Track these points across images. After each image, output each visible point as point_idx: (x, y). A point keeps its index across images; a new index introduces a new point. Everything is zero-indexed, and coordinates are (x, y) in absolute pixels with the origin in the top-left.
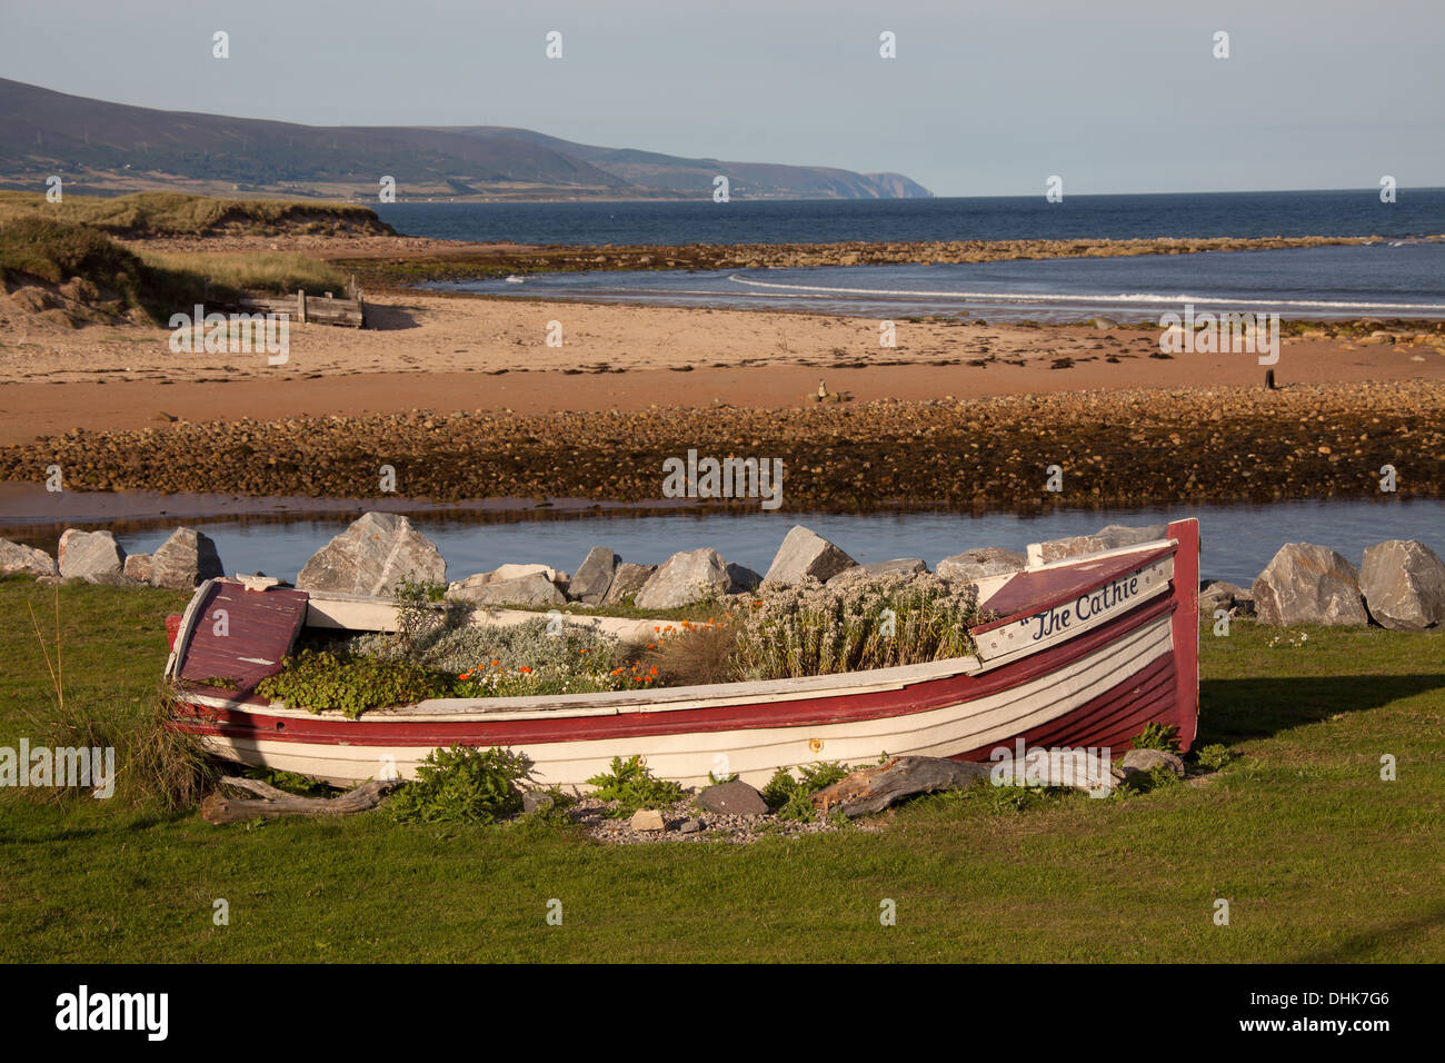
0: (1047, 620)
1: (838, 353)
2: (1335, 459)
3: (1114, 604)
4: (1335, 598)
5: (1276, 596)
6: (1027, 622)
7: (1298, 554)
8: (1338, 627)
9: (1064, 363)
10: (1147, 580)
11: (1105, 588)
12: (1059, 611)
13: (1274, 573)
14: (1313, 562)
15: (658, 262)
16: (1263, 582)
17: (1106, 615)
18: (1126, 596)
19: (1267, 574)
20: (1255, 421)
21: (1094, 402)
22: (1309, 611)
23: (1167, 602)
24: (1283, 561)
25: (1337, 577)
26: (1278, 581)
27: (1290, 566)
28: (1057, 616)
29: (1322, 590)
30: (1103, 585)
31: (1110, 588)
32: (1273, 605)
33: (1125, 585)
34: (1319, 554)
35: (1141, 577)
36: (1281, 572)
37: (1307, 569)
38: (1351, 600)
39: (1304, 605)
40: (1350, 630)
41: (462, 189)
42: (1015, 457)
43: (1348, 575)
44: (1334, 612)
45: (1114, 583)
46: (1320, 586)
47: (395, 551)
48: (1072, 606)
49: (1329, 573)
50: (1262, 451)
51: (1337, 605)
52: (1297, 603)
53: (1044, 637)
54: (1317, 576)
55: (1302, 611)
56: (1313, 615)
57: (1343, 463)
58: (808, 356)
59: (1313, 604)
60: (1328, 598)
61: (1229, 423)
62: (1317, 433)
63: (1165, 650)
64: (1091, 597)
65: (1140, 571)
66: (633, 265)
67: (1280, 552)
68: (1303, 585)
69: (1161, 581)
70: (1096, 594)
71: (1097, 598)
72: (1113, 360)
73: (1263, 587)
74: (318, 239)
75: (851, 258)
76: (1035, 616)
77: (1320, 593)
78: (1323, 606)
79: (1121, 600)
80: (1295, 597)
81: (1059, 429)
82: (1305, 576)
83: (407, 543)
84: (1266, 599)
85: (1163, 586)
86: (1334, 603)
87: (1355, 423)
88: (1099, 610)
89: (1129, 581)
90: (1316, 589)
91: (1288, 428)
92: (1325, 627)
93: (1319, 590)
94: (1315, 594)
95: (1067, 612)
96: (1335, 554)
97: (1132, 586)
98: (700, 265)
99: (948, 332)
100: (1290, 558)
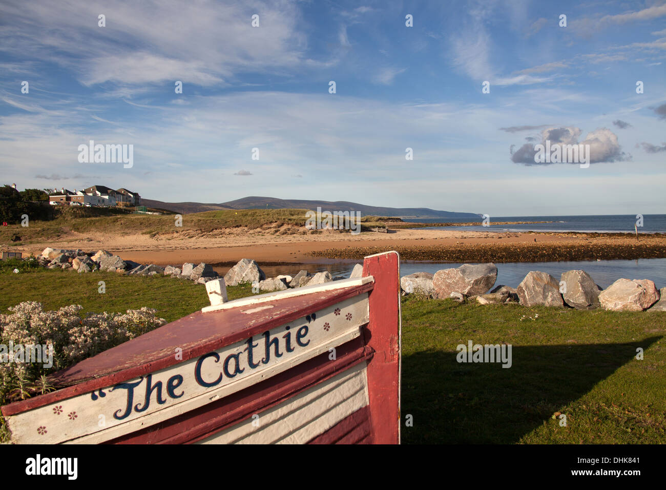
0: (140, 392)
1: (462, 236)
2: (546, 253)
3: (267, 360)
4: (550, 294)
5: (526, 293)
6: (103, 395)
7: (535, 276)
8: (552, 308)
9: (500, 238)
10: (327, 327)
11: (250, 341)
12: (163, 377)
13: (525, 283)
14: (541, 279)
15: (442, 225)
16: (520, 287)
17: (249, 377)
18: (289, 349)
19: (522, 284)
20: (532, 247)
21: (505, 244)
22: (540, 300)
23: (360, 351)
24: (529, 278)
25: (551, 285)
26: (527, 287)
27: (532, 281)
28: (159, 385)
29: (545, 290)
30: (248, 337)
31: (260, 343)
32: (525, 296)
33: (288, 337)
34: (543, 276)
35: (315, 326)
36: (528, 283)
37: (539, 282)
38: (556, 295)
39: (537, 297)
40: (557, 309)
41: (418, 217)
42: (490, 253)
43: (555, 284)
44: (549, 299)
45: (267, 335)
46: (544, 288)
47: (247, 271)
48: (188, 370)
49: (548, 283)
50: (533, 252)
51: (551, 297)
52: (535, 296)
53: (134, 414)
54: (543, 284)
55: (537, 300)
56: (541, 301)
57: (548, 254)
58: (457, 237)
59: (541, 297)
60: (547, 294)
61: (528, 247)
62: (543, 249)
63: (355, 408)
64: (223, 355)
65: (314, 317)
66: (438, 226)
67: (528, 275)
68: (537, 289)
69: (348, 327)
70: (234, 351)
71: (236, 357)
72: (509, 237)
73: (521, 288)
74: (392, 223)
75: (471, 225)
76: (117, 386)
77: (544, 292)
78: (545, 297)
79: (278, 355)
80: (534, 294)
81: (498, 248)
82: (538, 284)
83: (251, 268)
84: (522, 294)
85: (352, 332)
86: (549, 296)
87: (550, 247)
88: (238, 370)
89: (294, 331)
90: (542, 290)
91: (538, 248)
92: (546, 307)
93: (544, 290)
94: (542, 292)
95: (180, 378)
96: (550, 276)
97: (299, 336)
98: (448, 225)
99: (482, 233)
100: (532, 277)
